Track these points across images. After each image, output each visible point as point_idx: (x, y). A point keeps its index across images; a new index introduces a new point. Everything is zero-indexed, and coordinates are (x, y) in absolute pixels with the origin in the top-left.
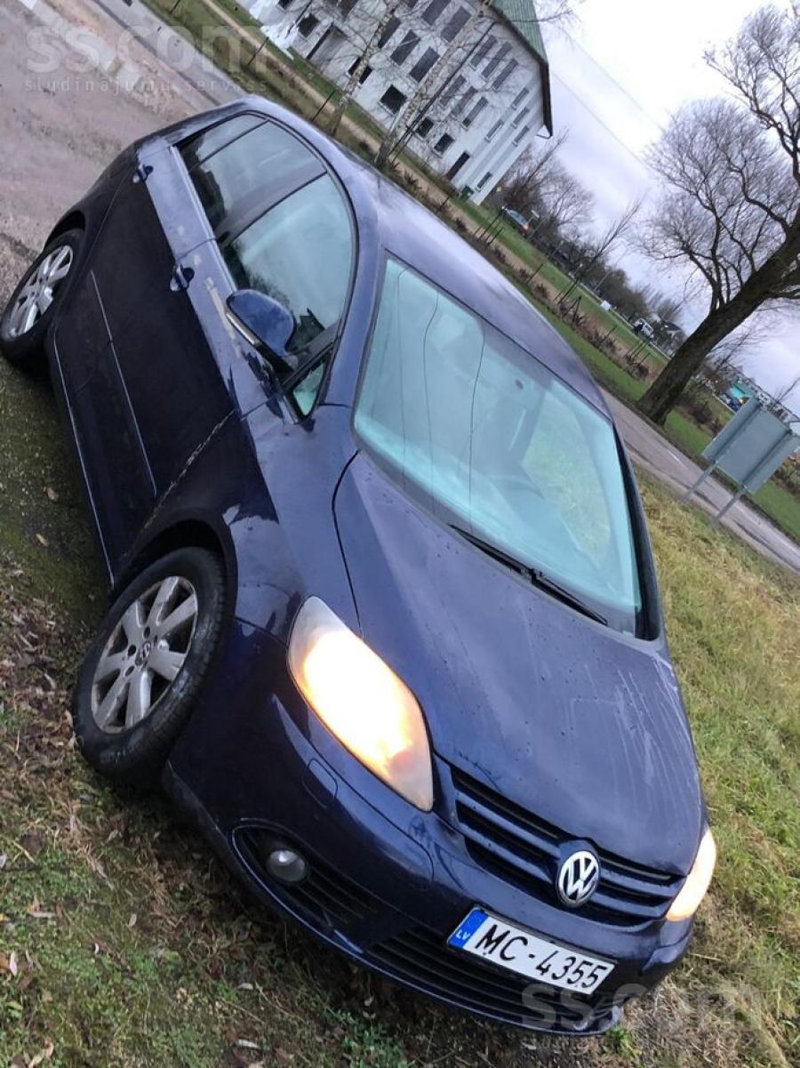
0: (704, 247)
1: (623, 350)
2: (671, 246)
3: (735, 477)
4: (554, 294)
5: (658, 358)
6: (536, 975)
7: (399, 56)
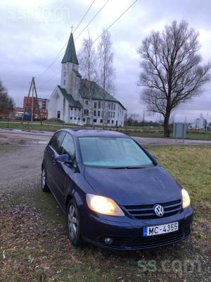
0: (156, 109)
1: (157, 131)
2: (152, 112)
3: (180, 136)
4: (141, 130)
5: (162, 129)
6: (164, 232)
7: (99, 115)
